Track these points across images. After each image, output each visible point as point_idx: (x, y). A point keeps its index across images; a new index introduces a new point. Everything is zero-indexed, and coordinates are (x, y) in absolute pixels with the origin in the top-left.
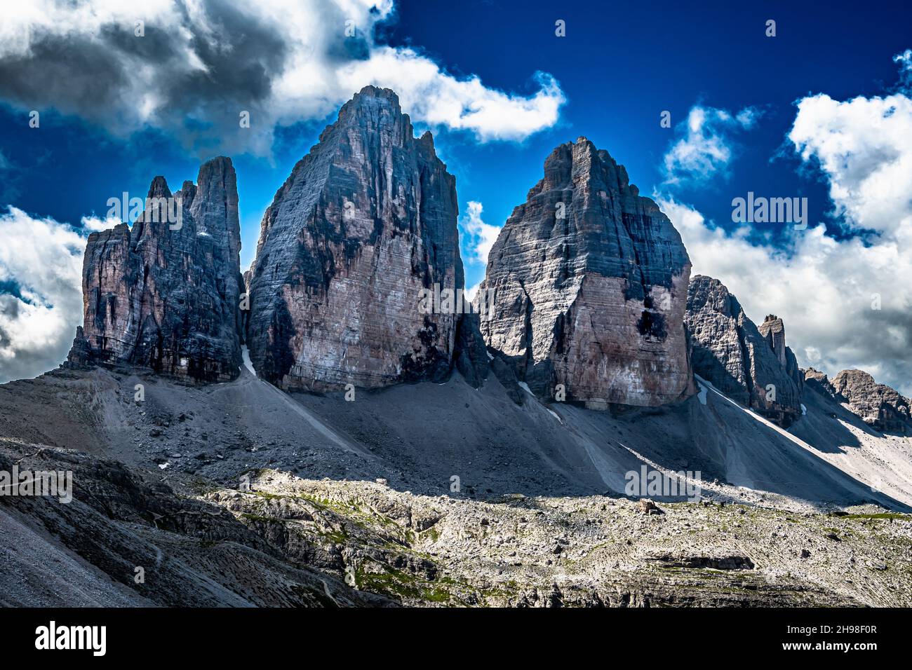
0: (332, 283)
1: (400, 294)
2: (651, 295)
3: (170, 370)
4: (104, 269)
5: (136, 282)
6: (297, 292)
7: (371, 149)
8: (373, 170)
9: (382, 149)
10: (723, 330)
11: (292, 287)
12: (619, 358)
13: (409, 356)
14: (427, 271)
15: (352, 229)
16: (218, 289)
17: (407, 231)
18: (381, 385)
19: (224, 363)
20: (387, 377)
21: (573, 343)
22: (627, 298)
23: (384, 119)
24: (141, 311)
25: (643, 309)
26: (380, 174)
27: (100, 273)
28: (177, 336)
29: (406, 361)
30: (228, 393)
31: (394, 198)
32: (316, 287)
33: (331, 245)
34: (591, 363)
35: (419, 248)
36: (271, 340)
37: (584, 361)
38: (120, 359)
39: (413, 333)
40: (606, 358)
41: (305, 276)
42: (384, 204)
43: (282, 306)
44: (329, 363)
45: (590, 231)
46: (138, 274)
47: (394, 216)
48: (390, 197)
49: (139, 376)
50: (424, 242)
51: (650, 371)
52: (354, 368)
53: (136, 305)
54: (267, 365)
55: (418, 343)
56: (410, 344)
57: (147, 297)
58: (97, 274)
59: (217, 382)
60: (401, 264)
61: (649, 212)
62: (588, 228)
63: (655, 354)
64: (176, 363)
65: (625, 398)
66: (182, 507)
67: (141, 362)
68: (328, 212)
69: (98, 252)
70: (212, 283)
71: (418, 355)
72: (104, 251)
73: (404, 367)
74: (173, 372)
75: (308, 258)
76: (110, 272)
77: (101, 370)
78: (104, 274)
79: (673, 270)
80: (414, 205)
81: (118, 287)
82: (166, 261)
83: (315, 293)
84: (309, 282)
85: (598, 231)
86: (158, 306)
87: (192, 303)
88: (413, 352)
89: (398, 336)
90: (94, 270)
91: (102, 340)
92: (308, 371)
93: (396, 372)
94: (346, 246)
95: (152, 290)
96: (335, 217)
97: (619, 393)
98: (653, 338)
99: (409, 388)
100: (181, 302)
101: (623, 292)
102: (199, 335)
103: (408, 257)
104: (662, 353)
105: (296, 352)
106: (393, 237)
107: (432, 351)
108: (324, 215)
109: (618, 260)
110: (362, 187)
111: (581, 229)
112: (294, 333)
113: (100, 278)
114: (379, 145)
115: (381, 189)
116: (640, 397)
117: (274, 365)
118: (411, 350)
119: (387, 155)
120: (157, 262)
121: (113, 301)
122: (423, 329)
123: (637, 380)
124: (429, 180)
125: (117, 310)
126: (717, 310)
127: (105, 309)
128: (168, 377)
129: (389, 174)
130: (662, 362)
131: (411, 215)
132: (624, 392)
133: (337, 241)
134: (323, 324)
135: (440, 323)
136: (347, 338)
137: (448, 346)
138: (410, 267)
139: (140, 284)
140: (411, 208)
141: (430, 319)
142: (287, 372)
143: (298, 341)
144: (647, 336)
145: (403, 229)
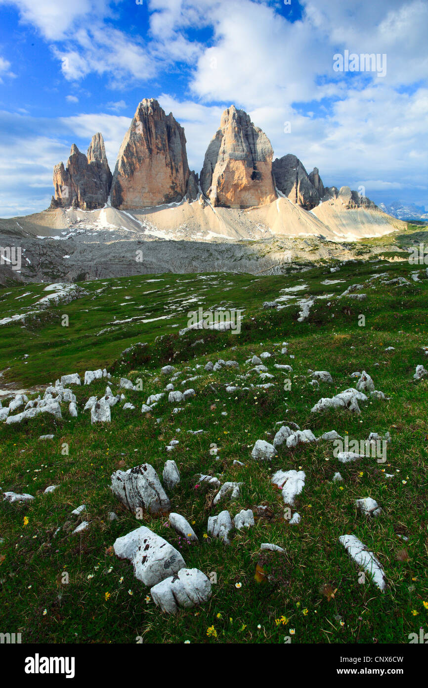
1: (162, 174)
2: (256, 164)
5: (67, 180)
7: (145, 123)
8: (147, 131)
9: (149, 123)
11: (121, 176)
13: (167, 195)
14: (172, 165)
17: (163, 151)
20: (159, 202)
22: (245, 167)
23: (150, 110)
25: (252, 171)
26: (150, 132)
31: (156, 140)
32: (128, 175)
33: (133, 160)
35: (168, 157)
36: (115, 194)
38: (66, 204)
39: (169, 187)
41: (124, 172)
42: (152, 143)
43: (117, 183)
44: (137, 200)
46: (68, 178)
47: (157, 147)
48: (155, 140)
50: (170, 155)
51: (258, 193)
52: (147, 200)
54: (115, 203)
55: (170, 190)
56: (167, 190)
57: (72, 184)
59: (97, 209)
60: (161, 163)
63: (259, 187)
64: (82, 205)
65: (247, 204)
68: (131, 149)
71: (170, 194)
73: (165, 198)
74: (82, 207)
75: (126, 165)
81: (62, 183)
82: (78, 172)
83: (128, 177)
84: (126, 173)
86: (76, 187)
87: (86, 185)
88: (168, 193)
89: (162, 188)
92: (129, 203)
93: (162, 200)
94: (139, 160)
98: (258, 181)
100: (82, 185)
101: (243, 165)
102: (91, 195)
103: (164, 160)
104: (262, 186)
105: (124, 197)
106: (157, 154)
107: (176, 192)
109: (242, 153)
110: (143, 138)
112: (123, 191)
114: (148, 121)
115: (151, 137)
119: (152, 125)
120: (74, 173)
122: (172, 185)
124: (171, 131)
128: (80, 208)
129: (154, 131)
130: (262, 189)
131: (164, 145)
132: (247, 201)
134: (133, 187)
135: (178, 182)
136: (143, 191)
137: (182, 190)
138: (165, 164)
139: (69, 181)
140: (164, 143)
141: (174, 182)
142: (121, 204)
143: (125, 194)
144: (255, 180)
145: (161, 151)
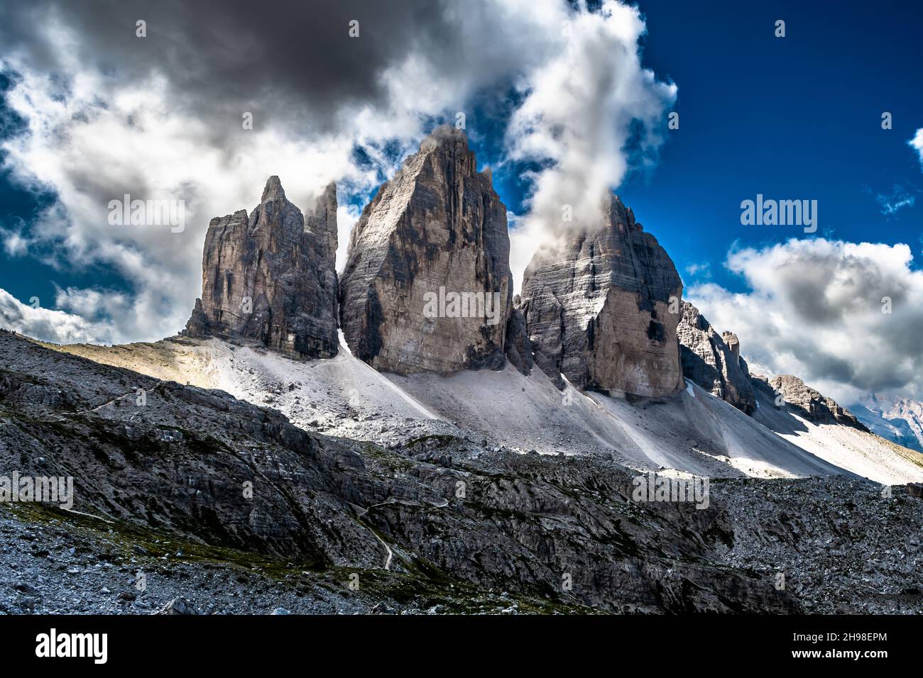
0: (415, 280)
2: (655, 308)
3: (278, 344)
4: (223, 249)
5: (251, 263)
6: (387, 285)
7: (448, 173)
8: (450, 190)
9: (456, 174)
10: (698, 340)
11: (384, 280)
12: (633, 357)
13: (471, 348)
14: (487, 277)
15: (432, 236)
16: (319, 279)
17: (473, 244)
18: (450, 370)
19: (325, 342)
20: (455, 363)
21: (600, 343)
22: (640, 309)
23: (458, 150)
24: (254, 290)
25: (650, 319)
26: (454, 193)
27: (220, 252)
28: (286, 314)
29: (470, 350)
30: (329, 368)
32: (403, 281)
33: (415, 247)
34: (613, 360)
35: (481, 258)
36: (365, 325)
37: (608, 358)
38: (234, 331)
39: (477, 329)
40: (624, 356)
41: (394, 272)
42: (457, 220)
43: (373, 296)
44: (410, 348)
45: (611, 254)
46: (254, 256)
47: (464, 230)
48: (461, 214)
49: (249, 347)
50: (485, 254)
51: (653, 369)
52: (429, 354)
53: (250, 284)
54: (361, 346)
55: (480, 337)
56: (473, 337)
57: (260, 277)
58: (216, 253)
59: (319, 358)
60: (468, 270)
61: (652, 245)
62: (610, 252)
63: (656, 355)
64: (283, 339)
65: (636, 389)
66: (390, 493)
67: (252, 335)
68: (413, 221)
69: (218, 233)
70: (314, 273)
71: (480, 346)
72: (224, 233)
73: (469, 356)
74: (280, 346)
75: (397, 257)
76: (229, 251)
77: (216, 339)
78: (222, 253)
79: (670, 290)
80: (479, 223)
81: (235, 266)
82: (278, 247)
83: (402, 287)
84: (398, 277)
85: (619, 255)
86: (270, 286)
87: (300, 285)
88: (475, 344)
89: (464, 330)
90: (214, 248)
91: (219, 313)
92: (393, 354)
93: (462, 360)
94: (428, 250)
95: (265, 271)
96: (419, 225)
97: (632, 385)
98: (657, 343)
99: (472, 374)
100: (290, 284)
101: (637, 304)
102: (304, 315)
103: (473, 265)
104: (662, 355)
105: (385, 337)
106: (463, 247)
107: (490, 343)
108: (410, 222)
109: (634, 278)
110: (441, 202)
111: (605, 252)
112: (384, 320)
113: (219, 257)
114: (454, 170)
115: (455, 206)
116: (647, 390)
117: (367, 346)
118: (474, 342)
119: (460, 180)
120: (270, 247)
121: (230, 278)
122: (483, 325)
123: (644, 376)
124: (488, 205)
125: (234, 286)
126: (691, 325)
127: (222, 285)
128: (276, 350)
129: (461, 195)
130: (661, 362)
131: (477, 231)
132: (635, 385)
133: (420, 244)
134: (407, 314)
136: (425, 329)
138: (474, 273)
139: (255, 266)
140: (476, 225)
142: (377, 354)
143: (386, 327)
144: (653, 340)
145: (470, 241)
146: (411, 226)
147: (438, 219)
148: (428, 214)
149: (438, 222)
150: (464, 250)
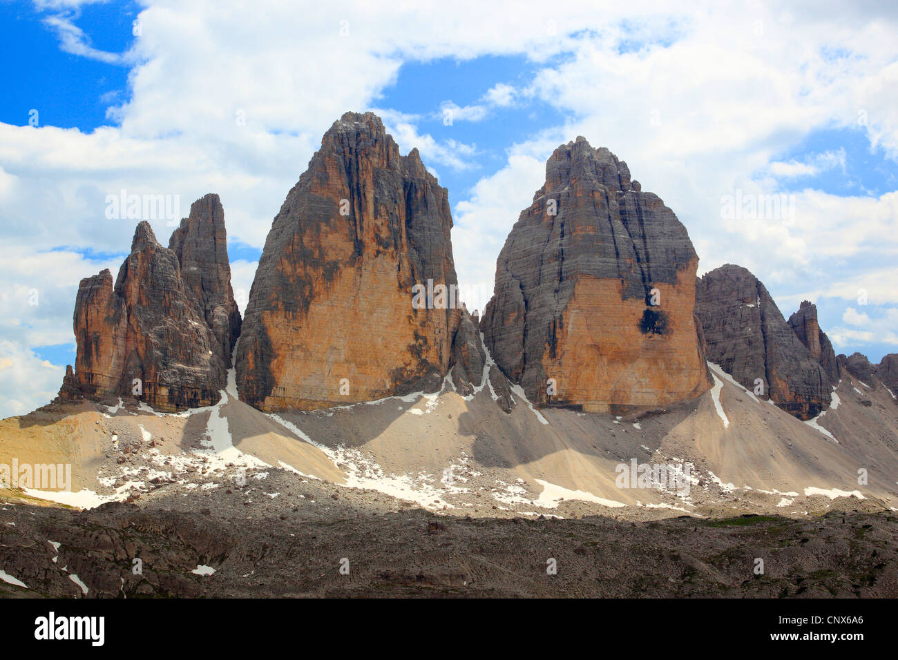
0: (312, 306)
1: (386, 311)
2: (652, 292)
4: (89, 312)
5: (118, 322)
6: (277, 317)
7: (349, 173)
8: (352, 193)
9: (360, 172)
11: (272, 313)
12: (620, 359)
13: (398, 371)
15: (331, 253)
17: (392, 249)
19: (205, 390)
20: (376, 392)
21: (567, 347)
22: (624, 298)
24: (125, 347)
25: (645, 307)
26: (360, 197)
27: (87, 315)
28: (158, 368)
29: (396, 374)
32: (295, 311)
33: (309, 269)
34: (588, 365)
35: (405, 264)
36: (252, 365)
37: (580, 364)
38: (106, 392)
39: (403, 347)
40: (605, 359)
41: (284, 303)
42: (365, 226)
43: (263, 332)
44: (313, 382)
45: (583, 233)
46: (121, 314)
47: (377, 236)
48: (371, 218)
50: (411, 258)
51: (658, 369)
53: (120, 342)
54: (247, 389)
55: (408, 356)
56: (398, 355)
57: (131, 334)
58: (84, 318)
59: (198, 408)
60: (387, 281)
61: (653, 207)
62: (582, 230)
63: (661, 352)
64: (156, 393)
65: (628, 398)
67: (126, 394)
68: (306, 240)
69: (85, 296)
71: (409, 368)
72: (89, 295)
73: (395, 380)
74: (155, 401)
75: (287, 285)
76: (94, 314)
77: (87, 402)
78: (89, 317)
79: (678, 265)
80: (399, 223)
81: (101, 328)
82: (149, 299)
83: (294, 318)
84: (288, 307)
85: (591, 233)
86: (141, 341)
87: (173, 335)
88: (403, 366)
89: (385, 352)
90: (82, 313)
91: (91, 376)
92: (291, 392)
93: (385, 386)
94: (325, 270)
95: (134, 328)
96: (313, 243)
97: (622, 394)
98: (656, 336)
100: (161, 336)
101: (620, 292)
102: (180, 366)
103: (394, 274)
104: (669, 350)
105: (278, 375)
106: (376, 256)
107: (423, 363)
108: (302, 243)
109: (614, 260)
111: (575, 231)
112: (276, 356)
113: (87, 320)
114: (358, 169)
115: (361, 211)
116: (648, 397)
117: (255, 388)
118: (401, 364)
119: (367, 177)
120: (140, 301)
121: (98, 340)
122: (413, 342)
123: (644, 380)
124: (416, 196)
125: (102, 348)
127: (91, 348)
128: (150, 406)
129: (370, 196)
130: (670, 359)
131: (396, 234)
132: (628, 393)
133: (315, 265)
134: (304, 346)
135: (430, 336)
136: (332, 357)
137: (441, 358)
138: (397, 284)
139: (124, 323)
140: (395, 226)
141: (420, 333)
142: (269, 394)
143: (281, 364)
144: (650, 334)
145: (386, 248)
146: (303, 247)
147: (337, 232)
148: (324, 227)
149: (336, 235)
150: (378, 259)
